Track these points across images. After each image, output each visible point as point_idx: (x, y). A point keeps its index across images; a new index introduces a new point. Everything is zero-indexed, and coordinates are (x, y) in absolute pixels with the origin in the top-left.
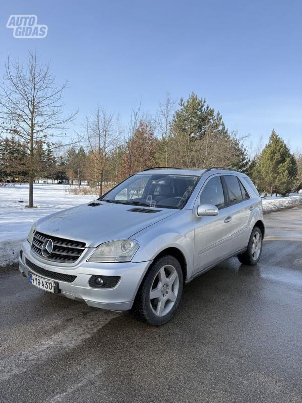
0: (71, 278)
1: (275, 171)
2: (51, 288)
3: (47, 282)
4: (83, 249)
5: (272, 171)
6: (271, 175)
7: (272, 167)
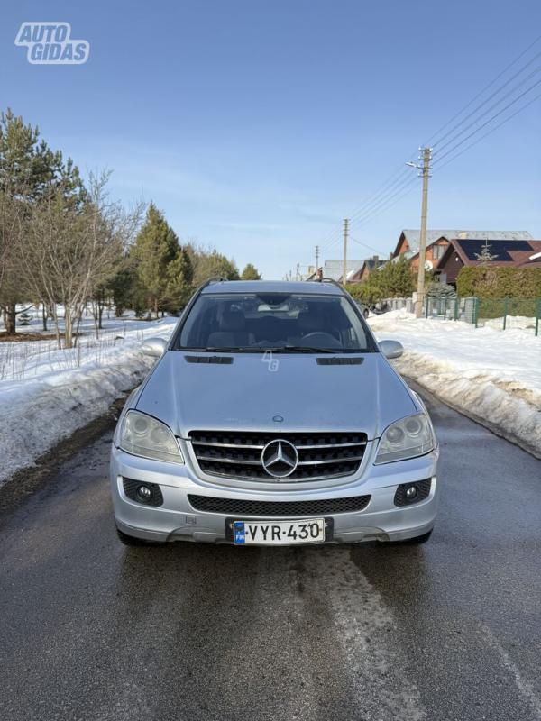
0: (360, 502)
1: (163, 275)
2: (315, 534)
3: (305, 526)
4: (364, 443)
5: (159, 274)
6: (157, 280)
7: (158, 266)
